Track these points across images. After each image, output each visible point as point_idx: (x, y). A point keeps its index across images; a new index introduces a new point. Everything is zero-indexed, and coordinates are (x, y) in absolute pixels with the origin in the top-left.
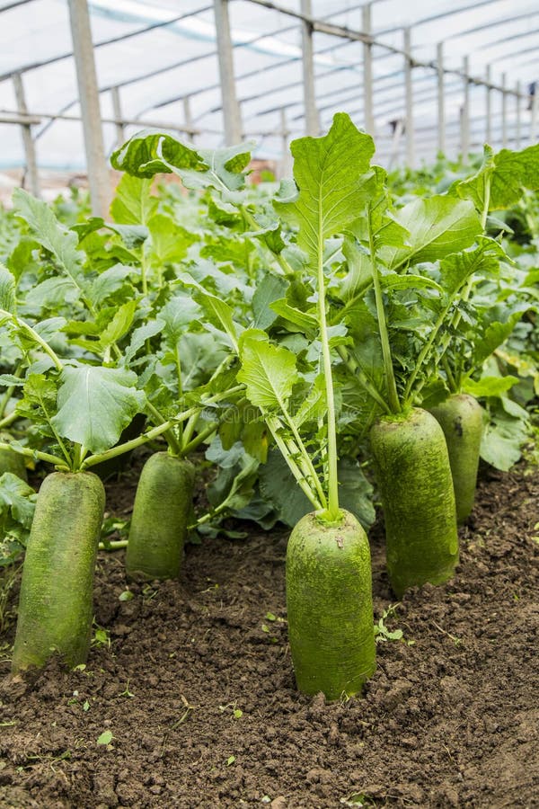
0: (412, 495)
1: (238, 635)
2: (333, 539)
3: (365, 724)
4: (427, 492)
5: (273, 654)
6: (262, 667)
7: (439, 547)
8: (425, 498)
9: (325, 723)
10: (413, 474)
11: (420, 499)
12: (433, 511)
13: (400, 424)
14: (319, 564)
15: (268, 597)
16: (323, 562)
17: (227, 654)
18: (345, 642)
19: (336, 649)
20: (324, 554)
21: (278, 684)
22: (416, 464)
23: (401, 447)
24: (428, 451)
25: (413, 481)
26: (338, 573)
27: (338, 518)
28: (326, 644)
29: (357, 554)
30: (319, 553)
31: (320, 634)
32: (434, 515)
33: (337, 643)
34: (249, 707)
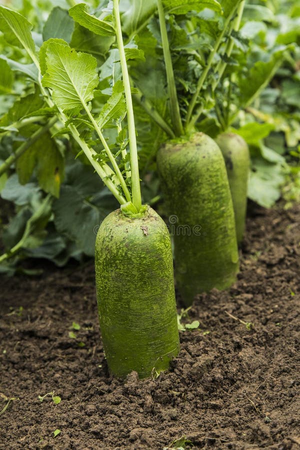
0: (197, 208)
1: (47, 343)
2: (139, 228)
3: (175, 393)
4: (211, 205)
5: (82, 355)
6: (73, 365)
7: (223, 255)
8: (209, 211)
9: (139, 396)
10: (198, 189)
11: (205, 212)
12: (216, 222)
13: (184, 145)
14: (128, 250)
16: (131, 250)
18: (153, 323)
19: (146, 330)
20: (132, 242)
21: (91, 373)
22: (200, 181)
23: (186, 165)
24: (209, 167)
25: (198, 197)
26: (145, 258)
27: (141, 210)
28: (136, 327)
29: (160, 241)
30: (127, 241)
31: (130, 317)
32: (218, 226)
33: (146, 324)
34: (67, 394)
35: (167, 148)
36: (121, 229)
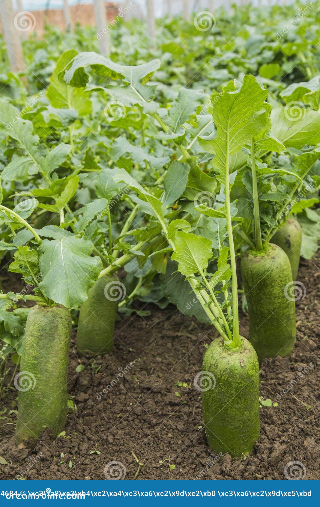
0: (269, 302)
1: (160, 399)
2: (237, 361)
3: (259, 476)
4: (280, 301)
5: (185, 413)
6: (181, 426)
7: (286, 333)
8: (278, 304)
9: (233, 477)
10: (271, 290)
11: (275, 305)
12: (283, 312)
13: (263, 257)
14: (229, 377)
15: (173, 364)
16: (231, 377)
17: (155, 414)
18: (244, 423)
19: (238, 427)
20: (232, 371)
21: (195, 442)
22: (273, 284)
23: (264, 273)
24: (281, 275)
25: (271, 295)
26: (241, 383)
27: (239, 345)
28: (231, 425)
29: (253, 369)
30: (229, 370)
31: (227, 419)
32: (284, 314)
33: (239, 424)
34: (179, 460)
35: (249, 258)
36: (225, 361)
